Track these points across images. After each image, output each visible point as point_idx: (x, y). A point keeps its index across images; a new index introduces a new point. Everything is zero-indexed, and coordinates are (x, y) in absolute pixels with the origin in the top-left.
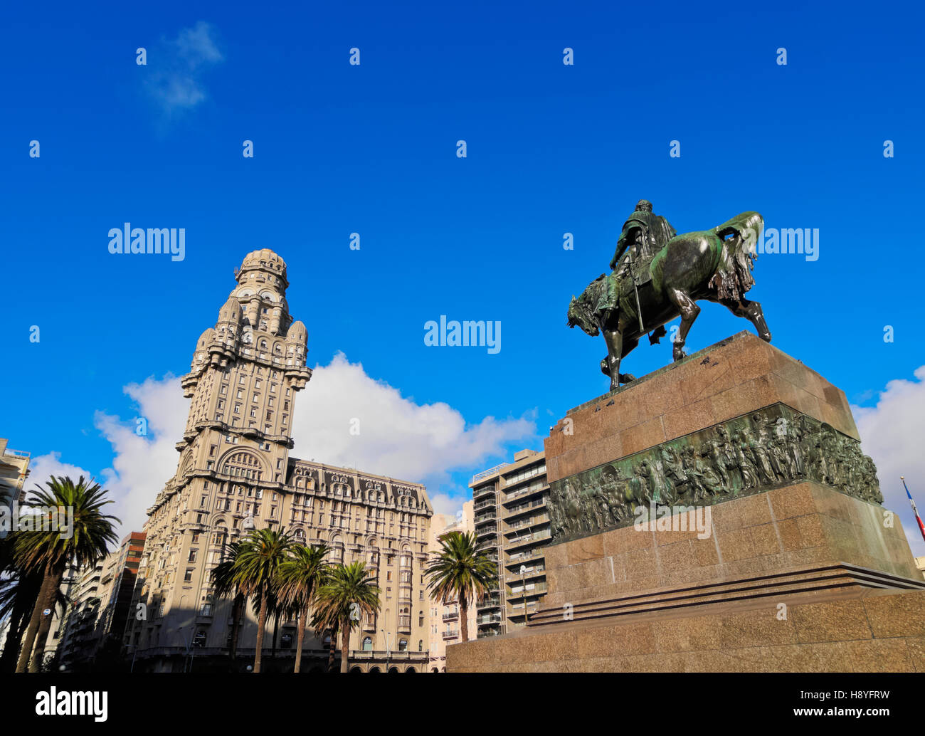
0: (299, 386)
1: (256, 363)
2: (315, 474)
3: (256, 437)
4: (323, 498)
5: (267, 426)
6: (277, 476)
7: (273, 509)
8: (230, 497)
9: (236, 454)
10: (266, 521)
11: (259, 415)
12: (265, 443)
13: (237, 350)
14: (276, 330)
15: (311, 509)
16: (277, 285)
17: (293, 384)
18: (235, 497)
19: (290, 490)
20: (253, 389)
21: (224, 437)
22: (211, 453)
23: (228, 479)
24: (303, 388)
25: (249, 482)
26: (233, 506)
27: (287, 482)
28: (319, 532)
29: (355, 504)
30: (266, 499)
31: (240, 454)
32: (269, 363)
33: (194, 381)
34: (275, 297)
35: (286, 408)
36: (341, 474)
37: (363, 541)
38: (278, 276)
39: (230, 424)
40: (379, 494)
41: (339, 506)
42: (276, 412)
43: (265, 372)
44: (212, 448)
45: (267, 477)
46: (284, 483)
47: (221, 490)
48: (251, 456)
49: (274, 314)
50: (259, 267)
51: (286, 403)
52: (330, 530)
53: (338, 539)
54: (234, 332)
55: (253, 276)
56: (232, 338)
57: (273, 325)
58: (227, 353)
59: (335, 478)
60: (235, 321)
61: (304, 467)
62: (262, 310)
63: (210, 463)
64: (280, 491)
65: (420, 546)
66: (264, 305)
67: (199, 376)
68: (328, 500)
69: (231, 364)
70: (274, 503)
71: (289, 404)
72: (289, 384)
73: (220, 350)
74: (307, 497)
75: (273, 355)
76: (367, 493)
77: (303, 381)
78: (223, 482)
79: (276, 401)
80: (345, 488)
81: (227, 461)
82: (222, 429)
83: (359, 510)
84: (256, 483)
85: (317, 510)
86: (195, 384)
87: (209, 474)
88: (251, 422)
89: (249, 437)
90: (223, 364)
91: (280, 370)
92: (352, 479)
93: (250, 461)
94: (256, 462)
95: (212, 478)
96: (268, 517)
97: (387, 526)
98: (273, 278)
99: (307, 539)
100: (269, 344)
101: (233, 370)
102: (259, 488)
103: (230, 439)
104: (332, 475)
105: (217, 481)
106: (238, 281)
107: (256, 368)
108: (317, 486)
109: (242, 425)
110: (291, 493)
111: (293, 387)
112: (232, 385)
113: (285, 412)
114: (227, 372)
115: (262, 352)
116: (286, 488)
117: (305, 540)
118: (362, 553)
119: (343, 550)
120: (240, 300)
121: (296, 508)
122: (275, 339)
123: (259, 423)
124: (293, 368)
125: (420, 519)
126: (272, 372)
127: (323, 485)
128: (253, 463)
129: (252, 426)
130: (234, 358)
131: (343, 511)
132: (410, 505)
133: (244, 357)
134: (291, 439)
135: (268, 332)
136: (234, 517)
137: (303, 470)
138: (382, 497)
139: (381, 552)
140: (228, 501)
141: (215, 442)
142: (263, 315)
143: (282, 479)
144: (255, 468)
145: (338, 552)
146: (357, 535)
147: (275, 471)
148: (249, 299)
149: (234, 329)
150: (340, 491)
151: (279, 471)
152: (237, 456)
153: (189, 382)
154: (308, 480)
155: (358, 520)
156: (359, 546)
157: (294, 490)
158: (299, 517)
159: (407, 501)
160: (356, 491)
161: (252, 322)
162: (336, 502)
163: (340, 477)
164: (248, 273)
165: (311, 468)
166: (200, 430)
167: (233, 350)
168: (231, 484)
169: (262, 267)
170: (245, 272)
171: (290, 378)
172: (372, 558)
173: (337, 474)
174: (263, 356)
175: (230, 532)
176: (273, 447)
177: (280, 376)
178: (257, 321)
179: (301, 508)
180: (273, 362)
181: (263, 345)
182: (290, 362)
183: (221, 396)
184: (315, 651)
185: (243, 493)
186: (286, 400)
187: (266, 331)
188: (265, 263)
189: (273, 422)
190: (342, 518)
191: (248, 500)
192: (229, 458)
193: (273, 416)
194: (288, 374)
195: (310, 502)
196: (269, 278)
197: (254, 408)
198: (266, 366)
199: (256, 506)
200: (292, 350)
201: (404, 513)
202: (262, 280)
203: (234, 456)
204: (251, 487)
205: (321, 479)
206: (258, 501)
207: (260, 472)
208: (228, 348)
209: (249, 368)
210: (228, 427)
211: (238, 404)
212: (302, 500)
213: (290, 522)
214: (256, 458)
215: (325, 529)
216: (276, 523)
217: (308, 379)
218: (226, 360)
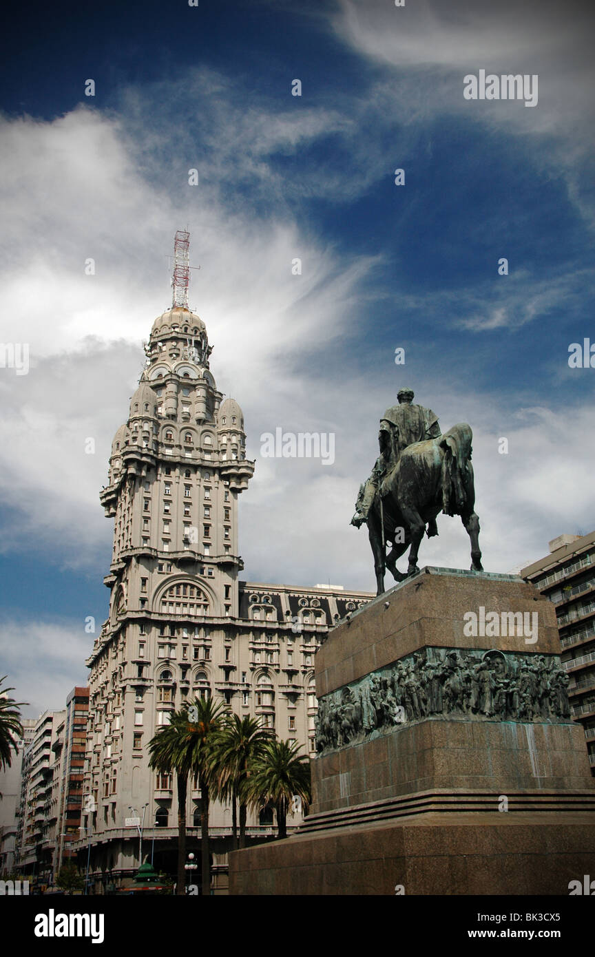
0: (240, 487)
1: (183, 466)
2: (277, 599)
3: (194, 561)
4: (288, 630)
5: (206, 545)
6: (227, 608)
7: (227, 652)
8: (173, 641)
9: (173, 586)
10: (220, 667)
12: (207, 567)
13: (157, 453)
14: (202, 416)
15: (277, 648)
16: (196, 355)
17: (233, 485)
18: (179, 641)
19: (245, 625)
20: (183, 501)
21: (156, 566)
22: (143, 588)
23: (168, 619)
24: (245, 488)
25: (193, 620)
26: (178, 652)
27: (240, 615)
30: (218, 640)
31: (178, 586)
32: (199, 463)
34: (196, 371)
35: (227, 518)
36: (310, 596)
38: (196, 343)
39: (160, 549)
41: (313, 639)
42: (215, 525)
43: (195, 476)
44: (144, 582)
45: (215, 612)
46: (236, 616)
47: (162, 634)
48: (192, 587)
49: (198, 394)
50: (171, 336)
51: (227, 512)
52: (304, 672)
54: (149, 430)
55: (165, 348)
56: (148, 438)
57: (199, 410)
58: (144, 459)
59: (304, 603)
60: (148, 414)
61: (261, 592)
62: (182, 393)
63: (143, 601)
64: (233, 628)
66: (183, 387)
67: (119, 490)
69: (151, 471)
70: (228, 645)
71: (231, 513)
72: (227, 486)
73: (134, 456)
74: (270, 632)
75: (201, 450)
77: (243, 479)
78: (163, 624)
79: (214, 510)
80: (317, 615)
81: (164, 597)
82: (148, 559)
84: (202, 620)
85: (284, 648)
86: (115, 501)
87: (141, 615)
88: (185, 543)
89: (184, 563)
90: (142, 473)
91: (214, 470)
92: (327, 601)
93: (192, 594)
94: (199, 594)
95: (147, 620)
96: (223, 663)
98: (191, 346)
99: (275, 685)
100: (195, 438)
101: (156, 479)
102: (206, 627)
103: (164, 568)
104: (299, 598)
105: (155, 624)
107: (184, 471)
108: (280, 617)
109: (175, 548)
110: (248, 629)
111: (232, 490)
112: (156, 498)
113: (227, 524)
114: (150, 483)
115: (188, 450)
116: (239, 623)
117: (272, 686)
120: (152, 384)
121: (258, 647)
122: (202, 429)
123: (195, 543)
124: (229, 464)
126: (204, 473)
127: (288, 613)
128: (195, 595)
129: (187, 548)
130: (154, 463)
133: (167, 459)
134: (238, 558)
135: (193, 422)
136: (181, 665)
137: (261, 596)
140: (171, 646)
141: (145, 575)
142: (183, 399)
143: (234, 611)
144: (201, 602)
147: (224, 602)
148: (163, 381)
149: (148, 426)
150: (311, 618)
151: (229, 602)
152: (175, 588)
154: (268, 610)
157: (251, 624)
158: (262, 658)
162: (307, 635)
163: (309, 600)
164: (158, 346)
165: (271, 593)
166: (127, 561)
167: (152, 453)
168: (173, 624)
169: (174, 335)
170: (154, 344)
171: (228, 477)
173: (306, 596)
174: (189, 455)
175: (179, 686)
176: (218, 572)
177: (214, 477)
178: (176, 408)
179: (264, 647)
180: (203, 461)
181: (188, 440)
182: (224, 458)
183: (145, 514)
186: (225, 507)
187: (188, 420)
188: (178, 328)
189: (213, 539)
191: (197, 643)
192: (166, 591)
193: (212, 531)
194: (224, 473)
195: (274, 637)
196: (185, 348)
197: (187, 524)
198: (195, 468)
199: (207, 649)
200: (226, 440)
202: (176, 352)
203: (171, 589)
204: (198, 626)
205: (286, 607)
206: (208, 644)
207: (206, 606)
208: (145, 452)
209: (174, 472)
210: (157, 553)
211: (166, 521)
212: (263, 635)
213: (252, 666)
214: (198, 588)
215: (298, 672)
216: (233, 668)
217: (250, 476)
218: (145, 467)
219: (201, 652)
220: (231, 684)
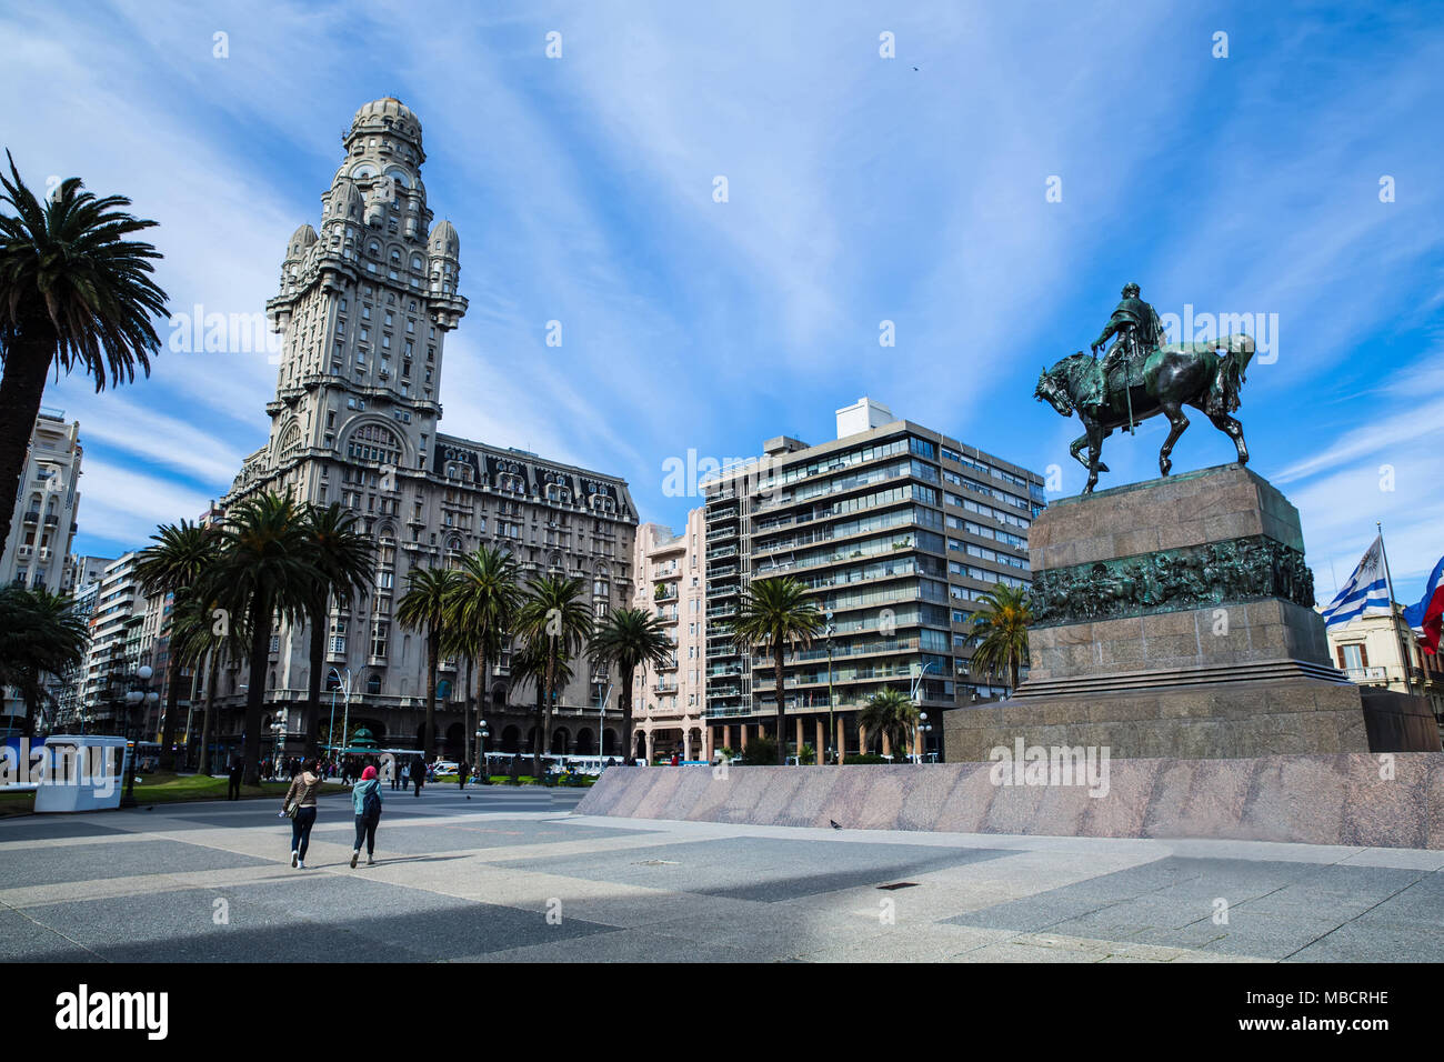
0: (448, 325)
1: (386, 287)
2: (475, 458)
3: (389, 401)
4: (487, 495)
5: (405, 385)
6: (422, 460)
7: (418, 509)
8: (359, 489)
9: (364, 427)
10: (409, 525)
11: (393, 367)
12: (402, 410)
13: (359, 266)
14: (411, 234)
15: (471, 511)
17: (441, 321)
18: (366, 489)
19: (440, 481)
20: (381, 328)
21: (346, 400)
22: (330, 423)
23: (356, 463)
24: (455, 328)
26: (364, 502)
27: (436, 471)
28: (484, 543)
29: (530, 506)
31: (370, 427)
32: (406, 288)
33: (289, 307)
34: (408, 179)
35: (431, 358)
36: (510, 461)
37: (541, 558)
39: (353, 381)
40: (562, 491)
41: (509, 508)
42: (416, 364)
43: (400, 302)
44: (331, 417)
45: (409, 463)
46: (431, 471)
47: (347, 478)
48: (385, 431)
49: (410, 207)
50: (383, 130)
51: (431, 351)
52: (497, 542)
54: (353, 238)
55: (373, 143)
56: (351, 247)
57: (407, 225)
59: (502, 466)
60: (352, 218)
61: (459, 449)
63: (328, 439)
64: (427, 483)
65: (620, 568)
66: (392, 193)
67: (296, 301)
68: (493, 498)
69: (351, 287)
70: (420, 501)
71: (435, 352)
72: (434, 321)
73: (336, 266)
74: (465, 493)
75: (408, 274)
76: (547, 489)
77: (454, 317)
78: (349, 468)
79: (416, 346)
80: (516, 482)
81: (353, 437)
82: (343, 388)
83: (536, 513)
85: (478, 513)
86: (288, 313)
87: (329, 455)
88: (382, 379)
89: (380, 401)
90: (341, 287)
91: (421, 300)
92: (526, 468)
93: (384, 438)
94: (391, 439)
96: (412, 520)
98: (405, 147)
99: (467, 552)
100: (402, 257)
102: (398, 479)
103: (355, 403)
104: (497, 460)
105: (341, 466)
107: (387, 295)
108: (477, 478)
109: (370, 383)
110: (443, 487)
111: (439, 326)
113: (430, 364)
114: (346, 301)
115: (394, 270)
116: (434, 479)
117: (464, 552)
118: (542, 575)
120: (356, 183)
121: (451, 507)
122: (411, 249)
123: (393, 381)
124: (440, 296)
125: (621, 530)
126: (410, 301)
127: (485, 475)
128: (387, 440)
129: (384, 385)
130: (356, 278)
131: (515, 512)
132: (607, 509)
133: (370, 276)
134: (438, 406)
135: (401, 238)
136: (367, 518)
137: (458, 451)
138: (568, 495)
139: (567, 574)
141: (334, 408)
142: (391, 208)
143: (429, 465)
144: (391, 448)
146: (534, 550)
147: (419, 453)
148: (369, 182)
149: (352, 232)
150: (509, 486)
151: (424, 454)
152: (365, 430)
153: (280, 309)
154: (465, 469)
155: (534, 528)
156: (537, 565)
157: (447, 483)
158: (455, 519)
159: (603, 503)
160: (531, 484)
161: (378, 221)
162: (504, 501)
163: (508, 464)
164: (367, 138)
165: (468, 450)
166: (309, 388)
168: (360, 471)
169: (387, 129)
170: (361, 136)
171: (436, 311)
173: (504, 459)
174: (396, 277)
176: (415, 418)
177: (420, 308)
178: (383, 219)
179: (457, 508)
180: (410, 287)
181: (393, 258)
182: (435, 287)
186: (429, 345)
187: (395, 233)
188: (392, 122)
189: (413, 379)
190: (512, 524)
191: (386, 495)
192: (356, 432)
193: (413, 370)
194: (433, 305)
195: (468, 501)
196: (399, 148)
198: (401, 293)
199: (396, 503)
200: (437, 267)
201: (598, 521)
202: (387, 149)
203: (361, 429)
205: (483, 468)
206: (395, 495)
207: (398, 455)
208: (346, 263)
209: (375, 293)
210: (351, 386)
212: (458, 496)
213: (442, 528)
214: (391, 433)
215: (490, 540)
216: (423, 527)
217: (461, 314)
218: (344, 282)
219: (389, 505)
220: (419, 545)
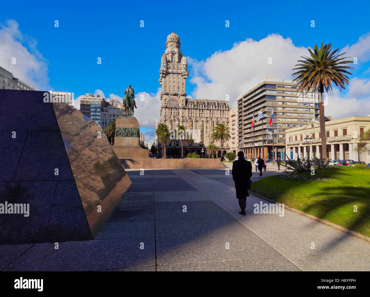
0: (186, 77)
1: (173, 73)
2: (194, 102)
3: (175, 95)
4: (196, 109)
5: (178, 91)
6: (183, 104)
8: (172, 111)
11: (176, 88)
12: (178, 96)
13: (167, 71)
14: (177, 61)
15: (193, 112)
16: (177, 45)
17: (184, 77)
18: (173, 111)
19: (187, 108)
20: (173, 81)
21: (168, 96)
22: (165, 101)
23: (170, 107)
25: (176, 107)
26: (173, 114)
27: (186, 106)
28: (196, 118)
29: (205, 109)
30: (181, 111)
31: (172, 100)
32: (176, 72)
33: (161, 80)
34: (176, 50)
37: (208, 119)
38: (176, 42)
39: (169, 92)
40: (213, 106)
41: (201, 110)
42: (180, 86)
43: (176, 75)
44: (165, 99)
45: (180, 105)
47: (169, 110)
48: (175, 100)
49: (177, 56)
51: (183, 83)
52: (199, 117)
53: (202, 119)
54: (165, 66)
56: (165, 67)
57: (176, 59)
58: (164, 72)
59: (200, 103)
60: (165, 62)
62: (173, 55)
63: (165, 103)
64: (184, 108)
65: (226, 119)
66: (173, 54)
67: (162, 79)
68: (198, 109)
69: (166, 75)
70: (183, 112)
72: (183, 77)
73: (162, 72)
74: (192, 109)
75: (177, 69)
76: (209, 106)
77: (186, 76)
78: (169, 108)
79: (180, 83)
80: (202, 105)
81: (170, 102)
82: (167, 94)
83: (207, 111)
84: (177, 107)
85: (195, 112)
86: (161, 81)
87: (165, 106)
88: (174, 91)
89: (174, 95)
90: (164, 76)
91: (180, 74)
92: (205, 102)
93: (175, 101)
94: (177, 102)
95: (166, 107)
96: (182, 116)
97: (216, 114)
98: (175, 43)
99: (193, 120)
100: (176, 66)
101: (167, 77)
102: (179, 108)
103: (169, 96)
105: (168, 108)
106: (166, 47)
107: (173, 74)
108: (194, 106)
109: (172, 92)
110: (187, 109)
111: (184, 78)
112: (167, 81)
113: (183, 86)
114: (166, 78)
115: (174, 69)
116: (185, 107)
117: (192, 120)
118: (209, 122)
119: (203, 122)
120: (167, 54)
121: (189, 112)
122: (177, 64)
123: (176, 91)
125: (226, 111)
126: (178, 75)
127: (196, 105)
129: (174, 92)
130: (167, 73)
131: (202, 111)
132: (223, 108)
133: (169, 72)
134: (185, 94)
135: (176, 63)
136: (173, 116)
137: (190, 102)
138: (214, 106)
139: (214, 122)
140: (171, 112)
141: (166, 98)
142: (173, 57)
143: (184, 105)
144: (177, 103)
145: (202, 123)
146: (207, 118)
147: (182, 103)
148: (169, 53)
149: (165, 64)
150: (201, 106)
151: (183, 103)
152: (172, 101)
153: (160, 81)
154: (191, 105)
155: (207, 114)
156: (208, 121)
157: (188, 108)
158: (190, 114)
159: (222, 107)
160: (206, 105)
161: (170, 60)
162: (200, 109)
163: (201, 102)
164: (168, 44)
165: (192, 101)
166: (162, 95)
167: (166, 71)
168: (171, 108)
169: (171, 41)
170: (167, 43)
171: (183, 75)
172: (212, 123)
174: (174, 71)
175: (173, 120)
176: (181, 97)
177: (180, 75)
178: (172, 60)
179: (190, 112)
180: (177, 72)
181: (174, 67)
182: (182, 71)
183: (165, 85)
184: (197, 147)
185: (175, 110)
188: (172, 39)
189: (180, 90)
190: (202, 113)
191: (176, 112)
193: (180, 88)
194: (182, 74)
195: (193, 110)
196: (174, 44)
197: (174, 86)
198: (176, 74)
199: (178, 113)
200: (182, 66)
201: (221, 110)
202: (172, 45)
203: (171, 101)
204: (177, 108)
205: (195, 104)
206: (179, 112)
207: (178, 104)
208: (164, 71)
209: (171, 75)
210: (168, 93)
211: (170, 86)
212: (190, 110)
213: (188, 116)
216: (184, 117)
219: (177, 113)
220: (184, 120)
